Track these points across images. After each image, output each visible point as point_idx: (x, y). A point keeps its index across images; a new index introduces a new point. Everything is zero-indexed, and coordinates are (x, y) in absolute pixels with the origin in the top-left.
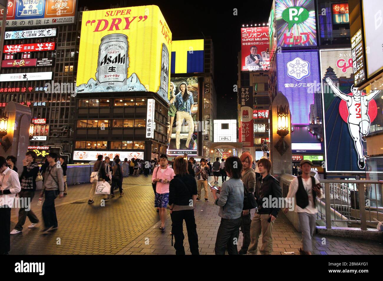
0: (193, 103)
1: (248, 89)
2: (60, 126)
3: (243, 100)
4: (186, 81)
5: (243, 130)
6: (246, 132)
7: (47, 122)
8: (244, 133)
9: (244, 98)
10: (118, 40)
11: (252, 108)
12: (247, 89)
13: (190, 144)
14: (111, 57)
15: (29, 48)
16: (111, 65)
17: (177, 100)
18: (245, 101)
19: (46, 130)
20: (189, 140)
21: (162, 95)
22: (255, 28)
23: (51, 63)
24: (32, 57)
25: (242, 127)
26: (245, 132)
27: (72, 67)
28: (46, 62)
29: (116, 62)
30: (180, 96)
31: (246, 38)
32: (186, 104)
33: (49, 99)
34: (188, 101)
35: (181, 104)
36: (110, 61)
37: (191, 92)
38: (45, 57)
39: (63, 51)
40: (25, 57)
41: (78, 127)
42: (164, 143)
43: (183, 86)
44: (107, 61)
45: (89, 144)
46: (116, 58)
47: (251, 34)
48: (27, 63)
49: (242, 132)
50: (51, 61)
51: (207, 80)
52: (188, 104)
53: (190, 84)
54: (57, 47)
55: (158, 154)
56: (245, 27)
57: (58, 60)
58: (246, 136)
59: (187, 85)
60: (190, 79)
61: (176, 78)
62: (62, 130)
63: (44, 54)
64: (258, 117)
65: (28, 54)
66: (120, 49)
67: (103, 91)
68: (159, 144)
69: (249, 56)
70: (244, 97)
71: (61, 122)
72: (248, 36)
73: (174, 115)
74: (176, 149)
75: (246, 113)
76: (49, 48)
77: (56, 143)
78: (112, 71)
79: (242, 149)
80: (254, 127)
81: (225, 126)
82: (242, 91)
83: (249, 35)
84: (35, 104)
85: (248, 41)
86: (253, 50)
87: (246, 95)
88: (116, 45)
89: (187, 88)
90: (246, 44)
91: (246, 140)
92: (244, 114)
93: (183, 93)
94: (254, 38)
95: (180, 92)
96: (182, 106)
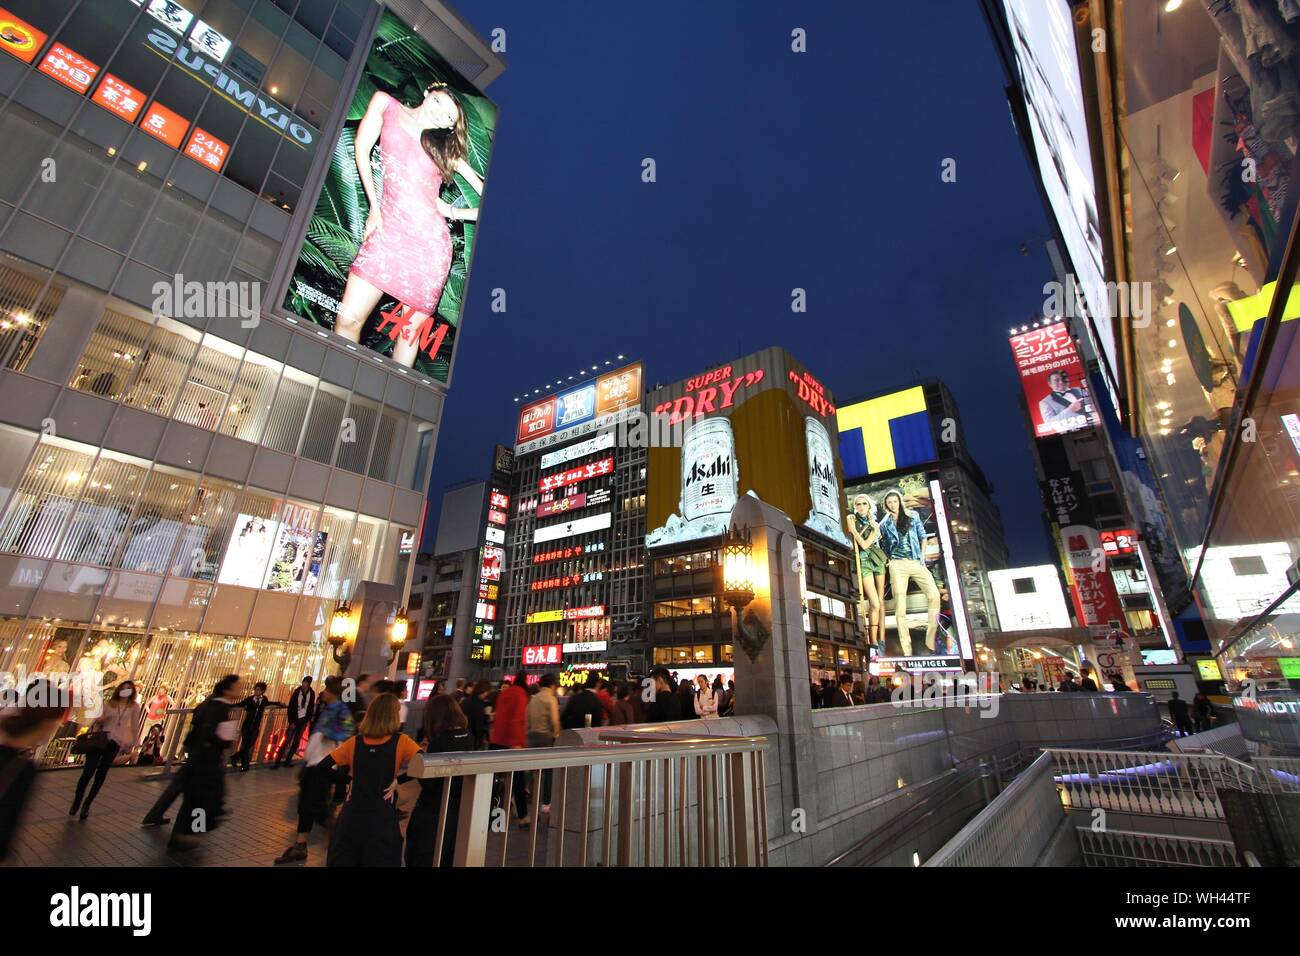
0: (925, 535)
1: (1068, 479)
2: (630, 618)
3: (1061, 510)
4: (897, 486)
5: (1083, 591)
6: (1095, 597)
7: (607, 612)
8: (1088, 598)
9: (1064, 504)
10: (714, 430)
11: (1095, 528)
12: (1066, 480)
13: (936, 640)
14: (703, 466)
15: (574, 476)
16: (705, 481)
17: (883, 531)
18: (1069, 513)
19: (606, 628)
20: (931, 631)
21: (823, 528)
22: (1049, 330)
23: (608, 495)
24: (580, 491)
25: (1078, 582)
26: (1091, 595)
27: (643, 497)
28: (600, 496)
29: (713, 474)
30: (889, 523)
31: (1028, 358)
32: (909, 541)
33: (609, 567)
34: (912, 533)
35: (896, 543)
36: (703, 474)
37: (915, 509)
38: (599, 488)
39: (627, 470)
40: (570, 494)
41: (655, 617)
42: (849, 642)
43: (895, 498)
44: (698, 475)
45: (683, 654)
46: (713, 466)
47: (1040, 345)
48: (573, 502)
49: (1080, 597)
50: (608, 492)
51: (950, 476)
52: (912, 541)
53: (909, 492)
54: (618, 465)
55: (834, 669)
56: (1020, 333)
57: (620, 489)
58: (1096, 609)
59: (900, 495)
60: (907, 481)
61: (873, 484)
62: (633, 625)
63: (598, 481)
64: (1120, 550)
65: (574, 486)
66: (718, 446)
67: (694, 538)
68: (833, 645)
69: (1049, 397)
70: (1061, 501)
71: (631, 609)
72: (1032, 350)
73: (882, 571)
74: (902, 655)
75: (1079, 546)
76: (604, 470)
77: (622, 654)
78: (709, 493)
79: (1093, 646)
80: (1115, 579)
81: (1024, 586)
82: (1052, 488)
83: (1036, 349)
84: (586, 579)
85: (1039, 364)
86: (1057, 380)
87: (1068, 496)
88: (711, 441)
89: (903, 503)
90: (1033, 370)
91: (1098, 617)
92: (1072, 548)
93: (896, 516)
94: (1052, 351)
95: (889, 513)
96: (899, 545)
